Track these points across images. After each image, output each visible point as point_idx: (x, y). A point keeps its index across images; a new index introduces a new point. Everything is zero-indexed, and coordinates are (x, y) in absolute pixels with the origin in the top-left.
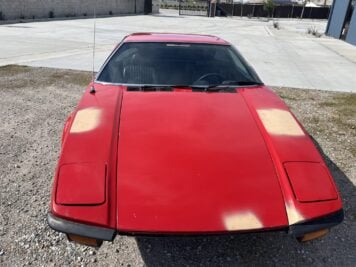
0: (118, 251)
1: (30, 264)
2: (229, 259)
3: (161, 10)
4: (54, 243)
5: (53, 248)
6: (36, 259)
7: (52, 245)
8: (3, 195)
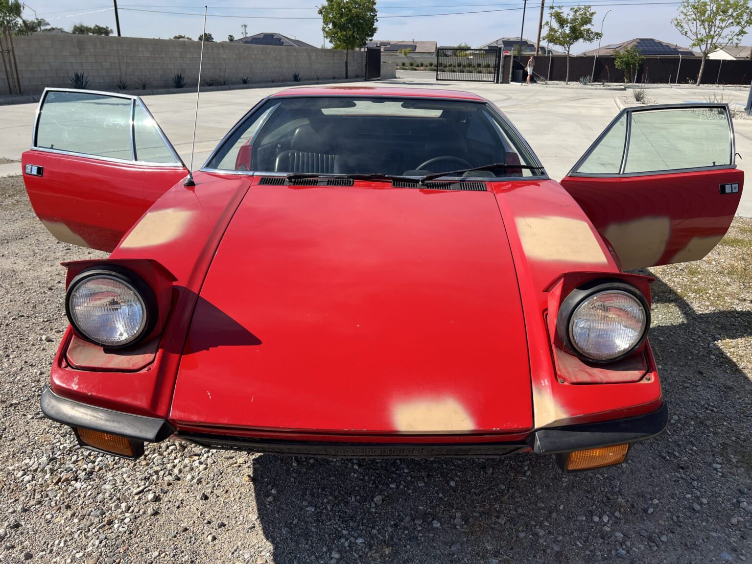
0: (206, 498)
1: (25, 510)
2: (436, 524)
3: (399, 73)
4: (82, 475)
5: (78, 485)
6: (40, 503)
7: (76, 479)
8: (7, 387)
